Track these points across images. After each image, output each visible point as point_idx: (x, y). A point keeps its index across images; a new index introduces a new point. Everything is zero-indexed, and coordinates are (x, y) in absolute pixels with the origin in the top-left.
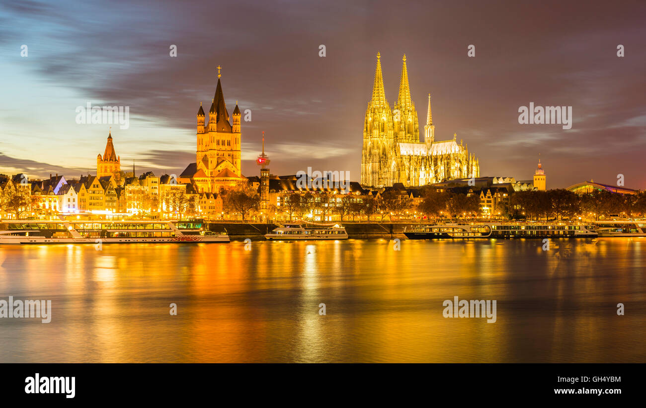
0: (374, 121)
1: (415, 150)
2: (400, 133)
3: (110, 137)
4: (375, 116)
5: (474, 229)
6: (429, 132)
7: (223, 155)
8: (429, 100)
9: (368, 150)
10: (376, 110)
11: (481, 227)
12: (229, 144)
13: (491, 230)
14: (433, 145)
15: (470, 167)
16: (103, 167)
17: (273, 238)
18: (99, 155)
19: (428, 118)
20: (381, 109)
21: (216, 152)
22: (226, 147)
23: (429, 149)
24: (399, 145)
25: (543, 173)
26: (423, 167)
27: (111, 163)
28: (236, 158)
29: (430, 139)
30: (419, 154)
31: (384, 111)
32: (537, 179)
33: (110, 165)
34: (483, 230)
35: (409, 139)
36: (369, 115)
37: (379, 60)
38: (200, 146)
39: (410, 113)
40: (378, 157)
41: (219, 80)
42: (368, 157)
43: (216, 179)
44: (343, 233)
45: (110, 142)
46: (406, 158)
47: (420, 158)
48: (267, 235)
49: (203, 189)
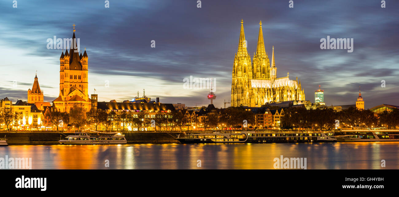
0: (238, 65)
1: (263, 84)
2: (257, 73)
3: (36, 78)
4: (240, 62)
5: (234, 136)
6: (273, 72)
7: (75, 86)
8: (273, 50)
9: (235, 85)
10: (240, 58)
11: (239, 134)
12: (80, 78)
13: (247, 137)
14: (275, 80)
15: (298, 95)
16: (31, 97)
17: (65, 143)
18: (29, 89)
19: (272, 63)
20: (243, 57)
21: (69, 83)
22: (78, 80)
23: (272, 84)
24: (250, 81)
25: (362, 100)
26: (266, 96)
27: (33, 94)
28: (84, 88)
29: (274, 77)
30: (265, 87)
31: (245, 59)
32: (358, 104)
33: (35, 96)
34: (241, 137)
35: (263, 77)
36: (236, 62)
37: (242, 25)
38: (62, 80)
39: (264, 60)
40: (241, 90)
41: (74, 33)
42: (235, 90)
43: (68, 102)
44: (123, 139)
45: (36, 80)
46: (255, 90)
47: (266, 89)
48: (61, 141)
49: (60, 109)
